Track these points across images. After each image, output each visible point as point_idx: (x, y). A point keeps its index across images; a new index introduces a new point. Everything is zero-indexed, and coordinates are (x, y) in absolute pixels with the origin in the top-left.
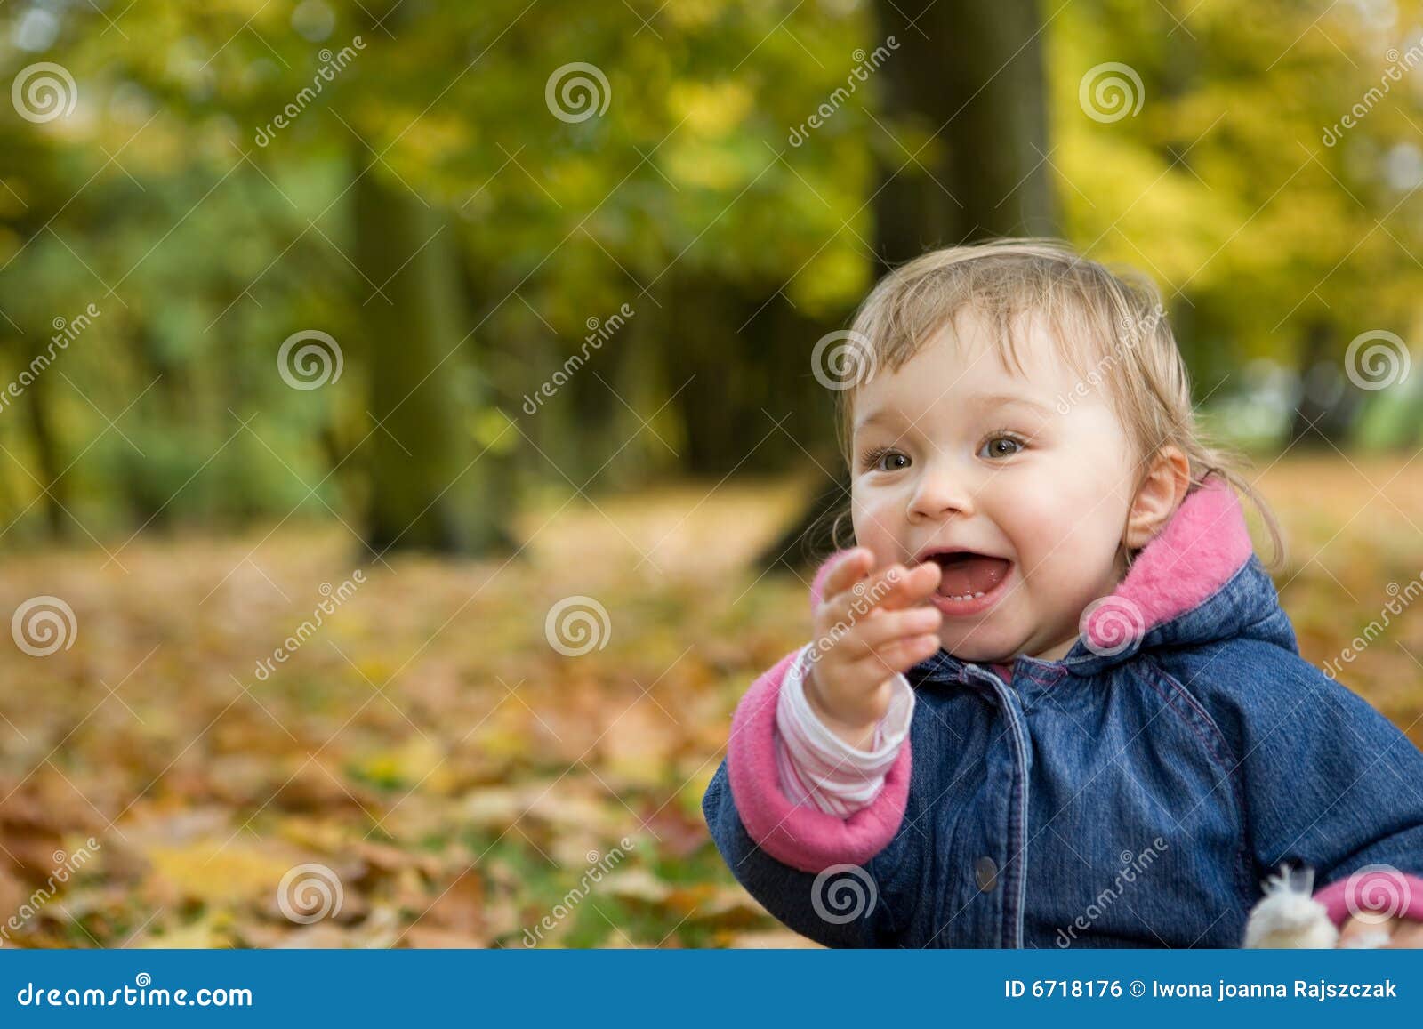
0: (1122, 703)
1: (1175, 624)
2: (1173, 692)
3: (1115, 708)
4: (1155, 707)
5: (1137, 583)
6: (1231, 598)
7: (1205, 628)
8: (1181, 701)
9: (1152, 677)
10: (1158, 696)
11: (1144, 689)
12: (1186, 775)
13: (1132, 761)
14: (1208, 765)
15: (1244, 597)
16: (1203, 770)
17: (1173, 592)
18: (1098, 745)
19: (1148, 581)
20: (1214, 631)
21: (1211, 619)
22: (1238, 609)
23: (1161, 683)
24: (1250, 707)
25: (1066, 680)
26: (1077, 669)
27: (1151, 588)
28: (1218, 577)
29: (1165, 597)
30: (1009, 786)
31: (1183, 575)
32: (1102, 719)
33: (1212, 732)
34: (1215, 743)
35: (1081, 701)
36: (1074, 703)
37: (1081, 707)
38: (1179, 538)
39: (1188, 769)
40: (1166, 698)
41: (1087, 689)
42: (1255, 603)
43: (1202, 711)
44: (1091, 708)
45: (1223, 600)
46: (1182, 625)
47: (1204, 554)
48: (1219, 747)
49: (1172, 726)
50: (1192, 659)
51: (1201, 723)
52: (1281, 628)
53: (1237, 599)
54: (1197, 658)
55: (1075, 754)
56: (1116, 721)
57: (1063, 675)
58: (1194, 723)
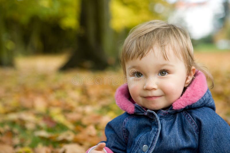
0: (178, 119)
1: (191, 105)
2: (189, 117)
3: (177, 120)
4: (185, 120)
5: (184, 97)
6: (203, 99)
7: (197, 106)
8: (190, 119)
9: (185, 114)
10: (186, 118)
11: (183, 116)
12: (189, 135)
13: (179, 131)
14: (194, 133)
15: (206, 99)
16: (193, 134)
17: (191, 100)
18: (172, 127)
19: (187, 97)
20: (199, 106)
21: (199, 104)
22: (204, 101)
23: (187, 115)
24: (204, 123)
25: (167, 115)
26: (170, 113)
27: (187, 98)
28: (201, 96)
29: (190, 100)
30: (156, 133)
31: (194, 96)
32: (174, 122)
33: (196, 127)
34: (196, 129)
35: (170, 118)
36: (169, 119)
37: (170, 119)
38: (194, 88)
39: (190, 134)
40: (187, 118)
41: (171, 116)
42: (208, 100)
43: (194, 122)
44: (172, 120)
45: (202, 100)
46: (193, 106)
47: (199, 91)
48: (197, 130)
49: (188, 125)
50: (193, 111)
51: (194, 124)
52: (213, 104)
53: (204, 99)
54: (195, 111)
55: (168, 129)
56: (177, 123)
57: (167, 113)
58: (193, 125)
